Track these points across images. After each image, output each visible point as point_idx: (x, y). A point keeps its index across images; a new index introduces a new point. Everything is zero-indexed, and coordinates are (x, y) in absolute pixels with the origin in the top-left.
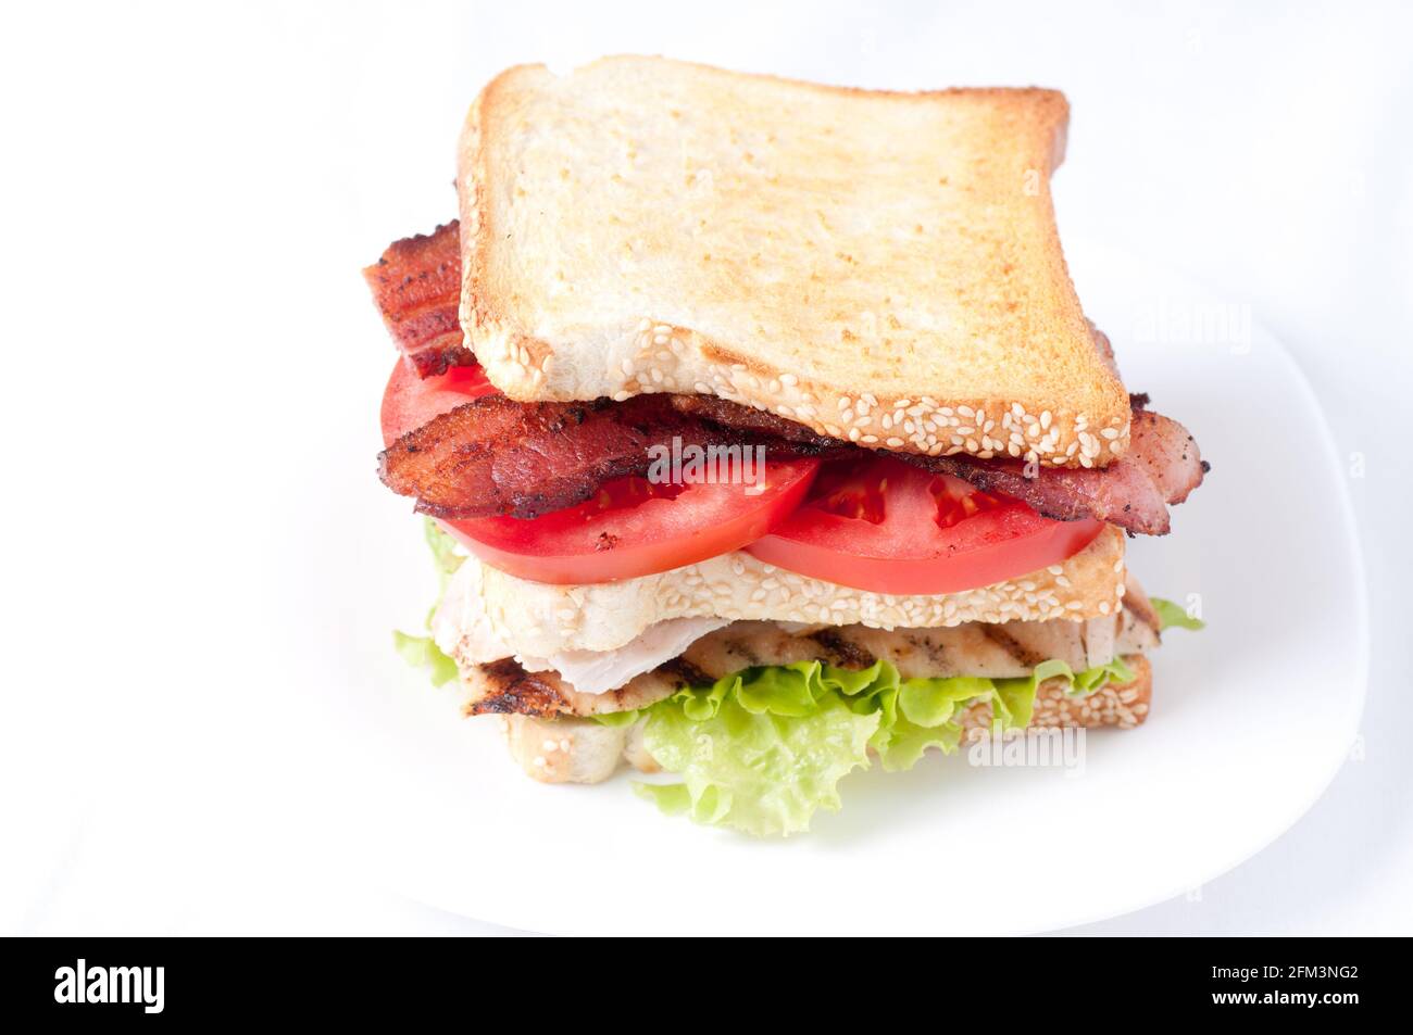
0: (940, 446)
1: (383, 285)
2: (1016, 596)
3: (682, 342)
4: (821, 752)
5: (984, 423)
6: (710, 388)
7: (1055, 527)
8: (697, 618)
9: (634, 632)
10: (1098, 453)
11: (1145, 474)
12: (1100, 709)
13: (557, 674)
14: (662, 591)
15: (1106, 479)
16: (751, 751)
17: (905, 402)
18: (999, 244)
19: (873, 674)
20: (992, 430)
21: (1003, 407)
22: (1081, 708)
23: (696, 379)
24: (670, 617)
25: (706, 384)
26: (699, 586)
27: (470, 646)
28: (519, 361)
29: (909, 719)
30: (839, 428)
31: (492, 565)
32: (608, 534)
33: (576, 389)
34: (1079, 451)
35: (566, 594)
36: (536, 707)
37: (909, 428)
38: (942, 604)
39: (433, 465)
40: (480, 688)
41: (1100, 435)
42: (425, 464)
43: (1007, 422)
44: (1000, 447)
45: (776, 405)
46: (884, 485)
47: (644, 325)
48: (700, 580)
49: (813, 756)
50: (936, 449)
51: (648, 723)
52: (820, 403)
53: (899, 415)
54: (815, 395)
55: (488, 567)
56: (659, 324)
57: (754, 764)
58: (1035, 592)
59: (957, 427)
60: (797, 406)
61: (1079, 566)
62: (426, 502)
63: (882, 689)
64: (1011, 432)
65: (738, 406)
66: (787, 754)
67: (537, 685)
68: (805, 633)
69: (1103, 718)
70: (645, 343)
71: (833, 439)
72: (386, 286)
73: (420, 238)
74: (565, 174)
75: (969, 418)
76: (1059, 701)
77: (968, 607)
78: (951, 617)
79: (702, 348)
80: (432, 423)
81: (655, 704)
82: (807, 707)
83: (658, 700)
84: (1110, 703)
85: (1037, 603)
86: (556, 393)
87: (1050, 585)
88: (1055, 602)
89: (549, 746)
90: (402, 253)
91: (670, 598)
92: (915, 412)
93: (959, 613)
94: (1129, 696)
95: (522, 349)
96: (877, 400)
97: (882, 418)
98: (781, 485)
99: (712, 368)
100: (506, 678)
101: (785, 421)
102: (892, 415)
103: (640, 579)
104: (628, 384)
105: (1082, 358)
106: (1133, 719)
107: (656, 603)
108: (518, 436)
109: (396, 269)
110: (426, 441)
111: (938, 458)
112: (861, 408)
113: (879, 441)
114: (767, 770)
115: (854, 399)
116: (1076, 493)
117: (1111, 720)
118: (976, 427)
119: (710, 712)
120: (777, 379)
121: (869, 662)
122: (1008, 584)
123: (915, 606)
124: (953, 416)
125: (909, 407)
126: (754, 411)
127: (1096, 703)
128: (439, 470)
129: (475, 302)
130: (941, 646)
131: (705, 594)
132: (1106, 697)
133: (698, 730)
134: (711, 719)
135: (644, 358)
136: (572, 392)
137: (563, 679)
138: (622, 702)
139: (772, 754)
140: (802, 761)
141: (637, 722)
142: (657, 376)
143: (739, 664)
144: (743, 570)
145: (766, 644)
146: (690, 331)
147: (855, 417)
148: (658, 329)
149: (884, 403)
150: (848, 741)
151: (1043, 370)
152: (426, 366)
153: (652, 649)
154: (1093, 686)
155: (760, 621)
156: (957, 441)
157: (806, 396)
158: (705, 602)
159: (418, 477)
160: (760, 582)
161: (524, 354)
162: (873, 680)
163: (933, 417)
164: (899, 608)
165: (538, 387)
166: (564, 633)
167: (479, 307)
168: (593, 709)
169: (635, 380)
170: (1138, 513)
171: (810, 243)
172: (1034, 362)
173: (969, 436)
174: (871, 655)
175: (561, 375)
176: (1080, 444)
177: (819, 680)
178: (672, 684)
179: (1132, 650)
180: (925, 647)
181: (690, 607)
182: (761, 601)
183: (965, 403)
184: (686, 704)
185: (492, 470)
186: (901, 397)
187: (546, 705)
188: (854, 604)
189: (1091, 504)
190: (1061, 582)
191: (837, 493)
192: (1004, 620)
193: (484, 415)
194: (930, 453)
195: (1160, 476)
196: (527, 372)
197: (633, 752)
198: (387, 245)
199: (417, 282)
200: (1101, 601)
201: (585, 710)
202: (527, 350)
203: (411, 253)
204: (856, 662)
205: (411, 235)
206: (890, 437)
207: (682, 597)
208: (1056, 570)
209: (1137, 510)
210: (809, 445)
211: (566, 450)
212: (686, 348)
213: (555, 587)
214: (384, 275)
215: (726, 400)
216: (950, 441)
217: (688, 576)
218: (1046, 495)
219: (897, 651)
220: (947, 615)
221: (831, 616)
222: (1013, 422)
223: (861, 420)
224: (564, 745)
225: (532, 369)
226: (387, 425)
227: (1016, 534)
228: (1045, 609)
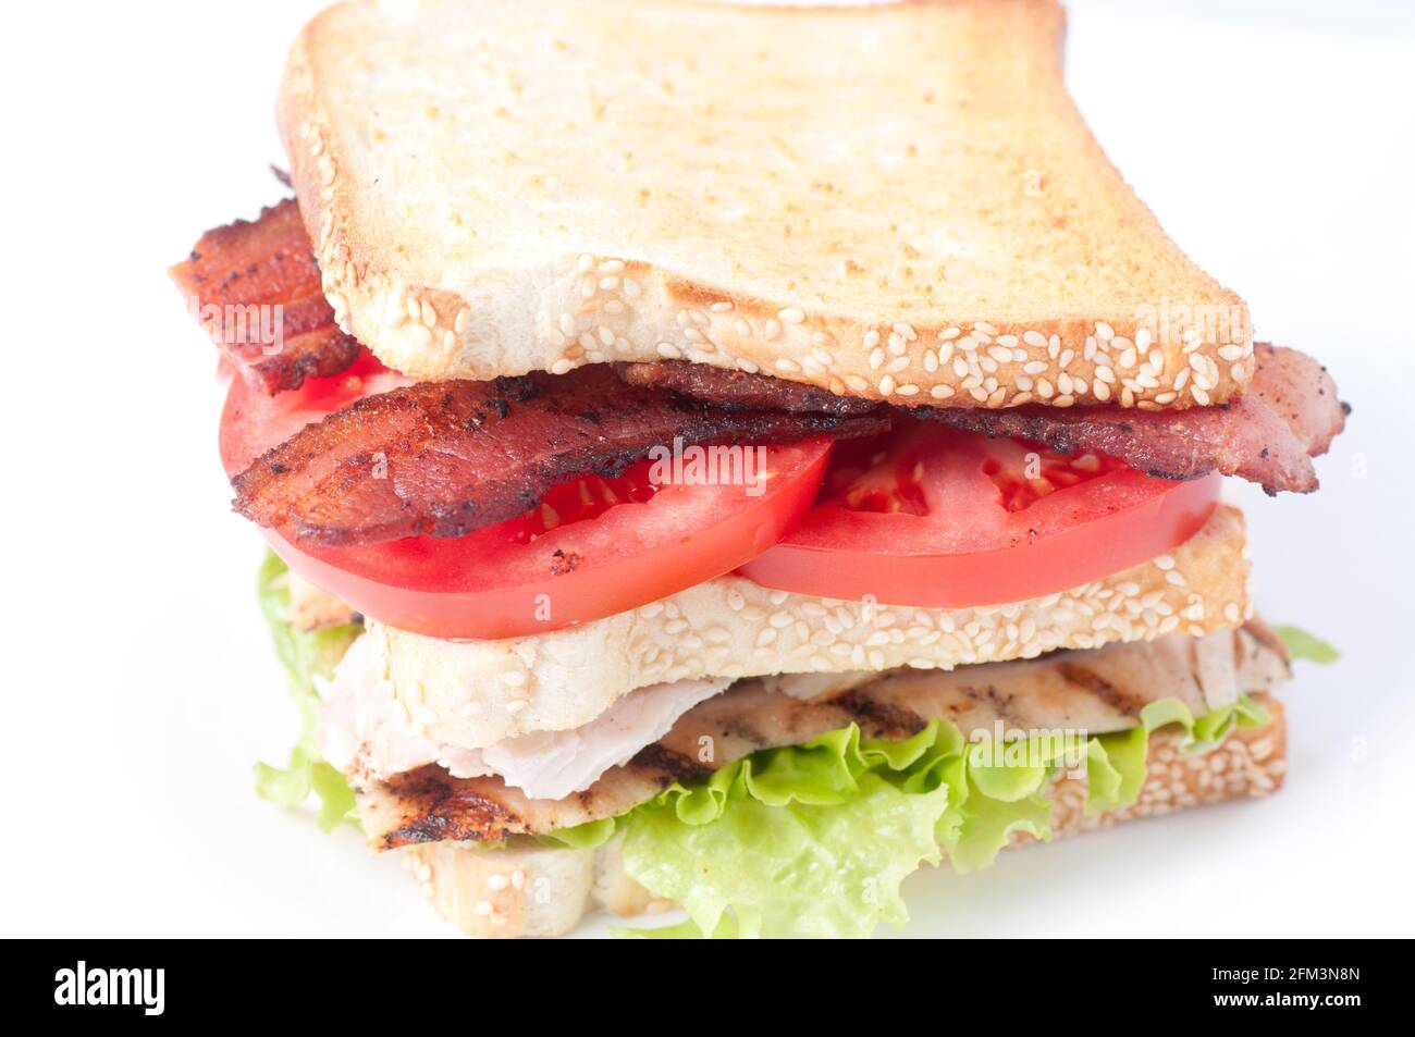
0: (1002, 392)
1: (199, 284)
2: (1115, 605)
3: (639, 282)
4: (872, 848)
5: (1059, 354)
6: (679, 349)
7: (1162, 498)
8: (683, 682)
9: (602, 704)
10: (1216, 383)
11: (1276, 414)
12: (1223, 773)
13: (498, 779)
14: (636, 643)
15: (1228, 420)
16: (772, 860)
17: (954, 332)
18: (1021, 159)
19: (927, 739)
20: (1071, 364)
21: (1083, 329)
22: (1198, 772)
23: (659, 338)
24: (645, 684)
25: (672, 344)
26: (682, 635)
27: (374, 754)
28: (421, 320)
29: (985, 792)
30: (865, 379)
31: (400, 626)
32: (564, 552)
33: (500, 360)
34: (1190, 381)
35: (510, 651)
36: (474, 829)
37: (960, 368)
38: (1018, 624)
39: (311, 484)
40: (389, 814)
41: (1218, 356)
42: (299, 486)
43: (1090, 352)
44: (1082, 388)
45: (774, 359)
46: (919, 472)
47: (584, 264)
48: (685, 625)
49: (862, 855)
50: (997, 398)
51: (626, 840)
52: (838, 344)
53: (946, 351)
54: (831, 335)
55: (393, 631)
56: (605, 260)
57: (779, 878)
58: (1139, 598)
59: (1024, 363)
60: (805, 355)
61: (1196, 555)
62: (311, 526)
63: (940, 758)
64: (1096, 365)
65: (719, 370)
66: (825, 856)
67: (471, 799)
68: (824, 698)
69: (1228, 785)
70: (586, 289)
71: (854, 400)
72: (204, 286)
73: (241, 225)
74: (434, 112)
75: (1040, 348)
76: (1170, 765)
77: (1051, 628)
78: (1031, 641)
79: (668, 285)
80: (300, 435)
81: (633, 811)
82: (842, 792)
83: (640, 802)
84: (1237, 762)
85: (1141, 615)
86: (472, 368)
87: (1158, 585)
88: (1167, 610)
89: (496, 882)
90: (219, 243)
91: (645, 654)
92: (967, 344)
93: (1039, 634)
94: (1262, 748)
95: (425, 304)
96: (916, 331)
97: (923, 357)
98: (789, 470)
99: (681, 317)
100: (427, 797)
101: (786, 383)
102: (936, 352)
103: (606, 620)
104: (569, 349)
105: (1173, 267)
106: (1266, 783)
107: (628, 662)
108: (421, 440)
109: (214, 263)
110: (296, 458)
111: (1000, 412)
112: (895, 344)
113: (921, 392)
114: (799, 882)
115: (884, 332)
116: (1192, 441)
117: (1238, 787)
118: (1049, 361)
119: (714, 809)
120: (776, 317)
121: (916, 726)
122: (1103, 589)
123: (982, 630)
124: (1019, 347)
125: (959, 337)
126: (742, 375)
127: (1218, 764)
128: (320, 489)
129: (349, 254)
130: (1011, 697)
131: (694, 644)
132: (1230, 753)
133: (697, 839)
134: (715, 821)
135: (588, 312)
136: (494, 365)
137: (508, 783)
138: (591, 808)
139: (805, 860)
140: (848, 863)
141: (612, 838)
142: (606, 336)
143: (740, 749)
144: (742, 603)
145: (774, 719)
146: (648, 266)
147: (886, 360)
148: (604, 267)
149: (926, 336)
150: (906, 830)
151: (1123, 285)
152: (275, 377)
153: (626, 730)
154: (1218, 734)
155: (770, 675)
156: (1025, 385)
157: (818, 336)
158: (692, 656)
159: (294, 499)
160: (767, 619)
161: (427, 310)
162: (931, 744)
163: (990, 351)
164: (960, 634)
165: (451, 355)
166: (513, 707)
167: (355, 259)
168: (552, 823)
169: (578, 344)
170: (1279, 460)
171: (773, 175)
172: (1108, 278)
173: (1040, 375)
174: (918, 718)
175: (479, 341)
176: (1192, 370)
177: (858, 754)
178: (655, 781)
179: (1259, 686)
180: (988, 700)
181: (672, 666)
182: (769, 646)
183: (1033, 327)
184: (680, 802)
185: (393, 484)
186: (946, 325)
187: (487, 824)
188: (898, 636)
189: (1214, 453)
190: (1174, 579)
191: (858, 488)
192: (1098, 642)
193: (370, 420)
194: (991, 405)
195: (1294, 417)
196: (434, 337)
197: (605, 888)
198: (198, 235)
199: (245, 279)
200: (1228, 603)
201: (541, 824)
202: (432, 304)
203: (232, 244)
204: (899, 729)
205: (229, 221)
206: (935, 385)
207: (661, 652)
208: (1165, 563)
209: (1276, 456)
210: (821, 415)
211: (492, 448)
212: (643, 291)
213: (493, 643)
214: (199, 273)
215: (702, 365)
216: (1016, 386)
217: (667, 620)
218: (1153, 446)
219: (953, 708)
220: (1024, 640)
221: (867, 657)
222: (1099, 349)
223: (894, 363)
224: (517, 878)
225: (439, 332)
226: (229, 460)
227: (1112, 509)
228: (1152, 621)
